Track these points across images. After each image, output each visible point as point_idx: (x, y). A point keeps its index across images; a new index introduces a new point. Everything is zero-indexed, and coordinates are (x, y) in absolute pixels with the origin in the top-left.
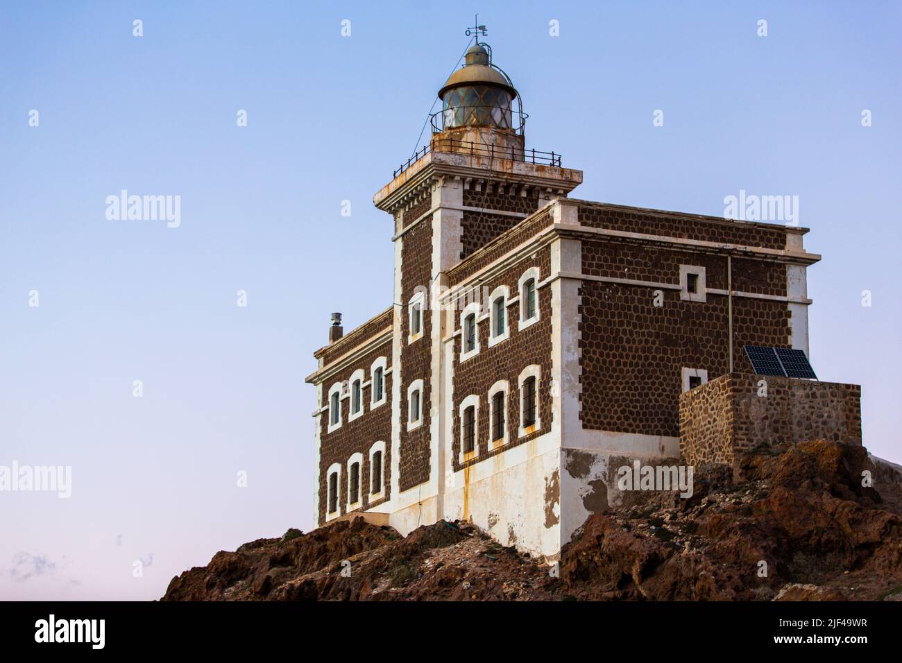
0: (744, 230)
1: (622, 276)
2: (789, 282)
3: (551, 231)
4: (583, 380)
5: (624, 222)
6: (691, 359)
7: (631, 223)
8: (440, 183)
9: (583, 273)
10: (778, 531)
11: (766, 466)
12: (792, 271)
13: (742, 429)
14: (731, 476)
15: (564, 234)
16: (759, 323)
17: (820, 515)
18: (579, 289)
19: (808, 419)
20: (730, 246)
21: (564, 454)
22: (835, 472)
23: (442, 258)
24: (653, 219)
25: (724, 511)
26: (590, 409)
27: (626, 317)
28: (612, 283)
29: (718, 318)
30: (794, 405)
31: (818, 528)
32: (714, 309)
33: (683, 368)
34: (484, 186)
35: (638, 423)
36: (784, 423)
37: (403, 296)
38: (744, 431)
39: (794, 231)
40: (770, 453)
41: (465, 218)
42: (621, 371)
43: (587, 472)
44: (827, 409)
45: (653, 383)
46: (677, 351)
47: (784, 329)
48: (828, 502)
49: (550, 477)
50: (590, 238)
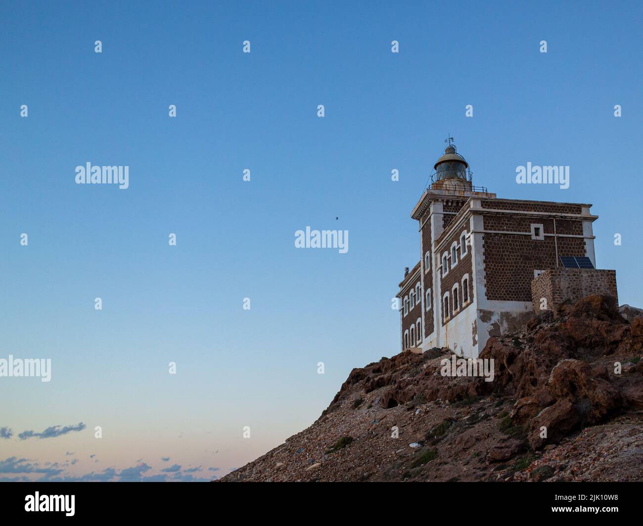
0: (561, 207)
1: (503, 230)
2: (584, 229)
3: (468, 212)
4: (486, 278)
5: (503, 206)
6: (538, 266)
7: (506, 206)
8: (433, 203)
9: (484, 229)
10: (570, 337)
11: (569, 310)
12: (585, 224)
13: (557, 293)
14: (553, 315)
15: (475, 213)
16: (570, 248)
17: (591, 329)
18: (483, 237)
19: (590, 287)
20: (554, 214)
21: (479, 312)
22: (600, 309)
23: (435, 234)
24: (517, 204)
25: (546, 331)
26: (490, 291)
27: (506, 248)
28: (499, 234)
29: (550, 246)
30: (583, 281)
31: (590, 335)
32: (548, 243)
33: (534, 270)
34: (452, 203)
35: (514, 296)
36: (578, 289)
37: (423, 254)
38: (558, 294)
39: (585, 205)
40: (571, 303)
41: (445, 217)
42: (505, 273)
43: (490, 319)
44: (599, 282)
45: (520, 278)
46: (531, 262)
47: (583, 250)
48: (595, 322)
49: (474, 323)
50: (487, 214)
